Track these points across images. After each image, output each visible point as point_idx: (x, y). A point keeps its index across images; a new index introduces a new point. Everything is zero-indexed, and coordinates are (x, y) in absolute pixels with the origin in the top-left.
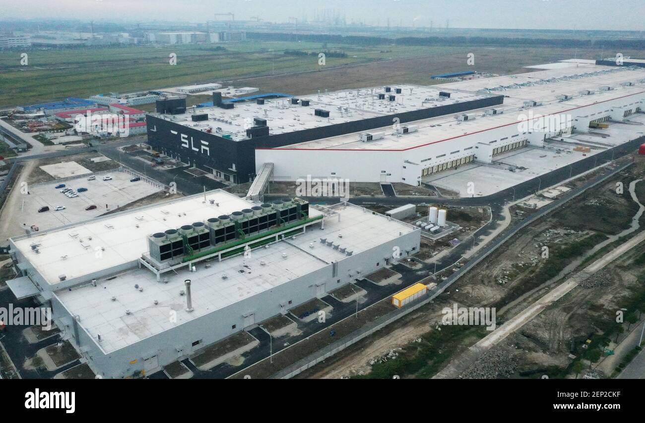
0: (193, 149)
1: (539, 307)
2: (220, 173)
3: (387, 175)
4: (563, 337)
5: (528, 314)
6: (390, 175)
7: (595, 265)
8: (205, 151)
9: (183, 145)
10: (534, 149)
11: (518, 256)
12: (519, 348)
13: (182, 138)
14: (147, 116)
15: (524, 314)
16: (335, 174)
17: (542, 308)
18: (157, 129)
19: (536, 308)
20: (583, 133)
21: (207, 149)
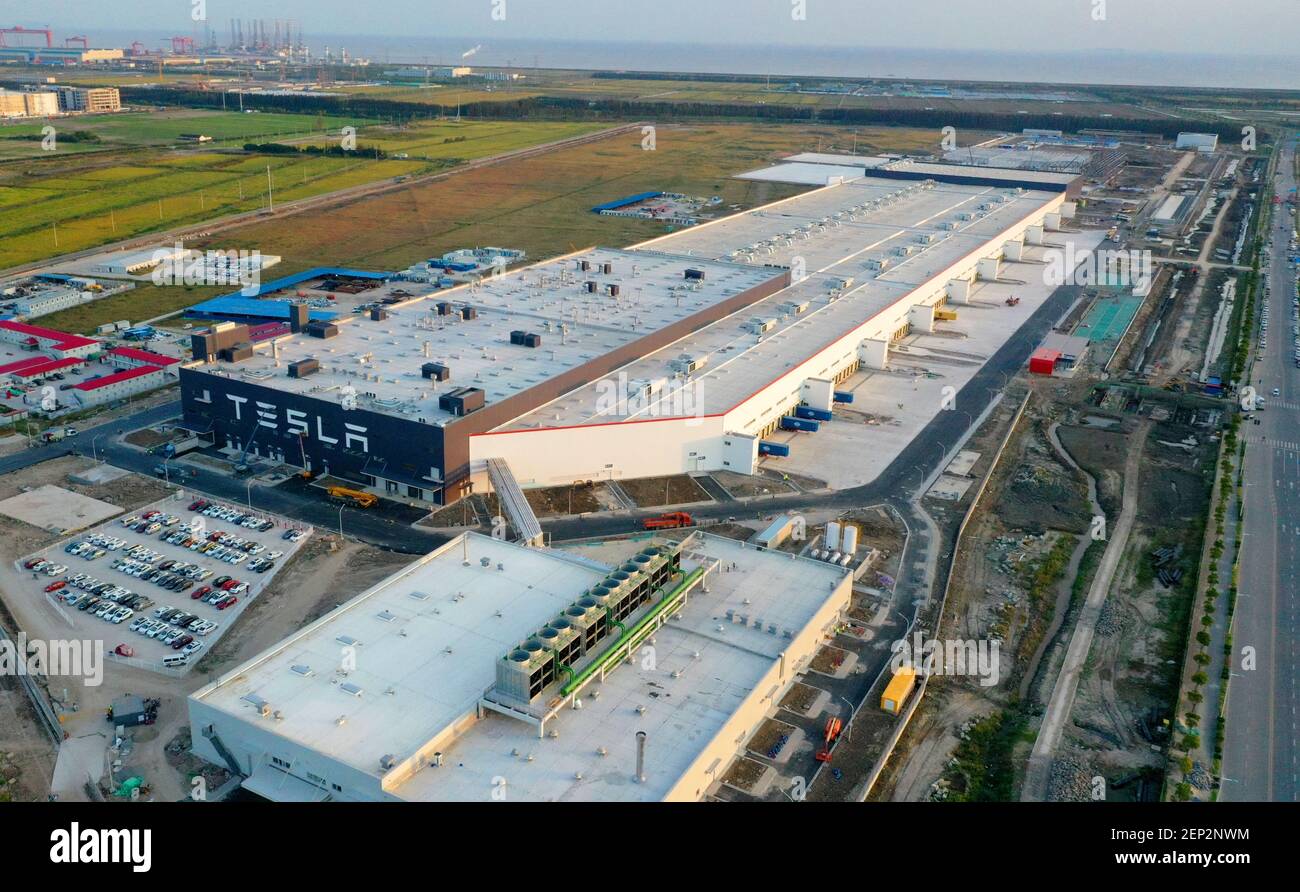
0: (321, 438)
1: (1069, 677)
2: (396, 484)
3: (700, 458)
4: (1126, 721)
5: (1064, 692)
6: (704, 458)
7: (1094, 593)
8: (357, 445)
9: (292, 431)
10: (873, 373)
11: (987, 593)
12: (1086, 748)
13: (289, 417)
14: (180, 369)
15: (1059, 691)
16: (611, 466)
17: (1074, 677)
18: (212, 397)
19: (1067, 680)
20: (926, 334)
21: (364, 440)
